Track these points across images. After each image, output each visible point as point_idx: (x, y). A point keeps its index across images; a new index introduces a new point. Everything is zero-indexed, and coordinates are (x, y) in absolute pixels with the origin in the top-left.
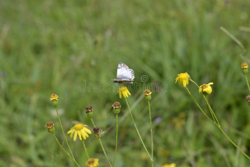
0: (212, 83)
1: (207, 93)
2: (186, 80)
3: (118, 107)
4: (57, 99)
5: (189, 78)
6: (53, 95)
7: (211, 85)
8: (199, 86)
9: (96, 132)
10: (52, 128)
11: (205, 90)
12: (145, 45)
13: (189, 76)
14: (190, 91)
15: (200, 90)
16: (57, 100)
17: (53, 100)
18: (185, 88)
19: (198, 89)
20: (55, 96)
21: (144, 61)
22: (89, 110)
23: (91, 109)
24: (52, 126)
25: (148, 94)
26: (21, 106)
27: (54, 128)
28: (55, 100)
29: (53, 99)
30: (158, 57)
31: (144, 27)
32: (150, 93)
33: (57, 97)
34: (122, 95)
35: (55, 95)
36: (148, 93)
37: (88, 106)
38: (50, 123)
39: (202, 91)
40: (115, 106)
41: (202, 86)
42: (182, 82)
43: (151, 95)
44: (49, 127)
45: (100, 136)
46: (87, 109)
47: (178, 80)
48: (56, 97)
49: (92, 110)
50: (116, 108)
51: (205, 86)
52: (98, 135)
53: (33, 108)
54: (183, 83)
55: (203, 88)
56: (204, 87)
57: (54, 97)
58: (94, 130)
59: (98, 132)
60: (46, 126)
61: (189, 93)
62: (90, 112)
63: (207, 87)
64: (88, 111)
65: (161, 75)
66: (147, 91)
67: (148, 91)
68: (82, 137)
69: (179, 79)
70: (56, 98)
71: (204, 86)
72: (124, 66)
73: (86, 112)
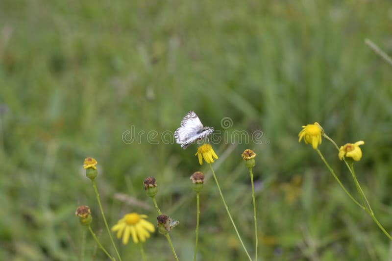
0: (361, 143)
1: (354, 159)
2: (318, 136)
3: (200, 181)
4: (95, 166)
5: (321, 132)
6: (89, 160)
7: (360, 146)
8: (340, 148)
9: (163, 222)
10: (87, 217)
11: (349, 154)
12: (234, 61)
13: (322, 128)
14: (323, 155)
15: (341, 154)
16: (95, 168)
17: (89, 168)
18: (315, 150)
19: (338, 152)
20: (93, 161)
21: (232, 85)
22: (151, 185)
23: (153, 183)
24: (87, 214)
25: (249, 158)
26: (31, 158)
27: (90, 217)
28: (91, 167)
29: (88, 166)
30: (254, 80)
31: (231, 28)
32: (254, 156)
33: (95, 162)
34: (203, 159)
35: (92, 159)
36: (250, 155)
37: (149, 178)
38: (83, 208)
39: (345, 156)
40: (196, 179)
41: (345, 146)
42: (311, 139)
43: (255, 158)
44: (81, 216)
45: (169, 229)
46: (146, 182)
47: (303, 137)
48: (93, 163)
49: (155, 185)
50: (197, 183)
51: (350, 147)
52: (166, 228)
53: (51, 162)
54: (312, 142)
55: (346, 150)
56: (348, 149)
57: (90, 164)
58: (158, 218)
59: (165, 223)
60: (76, 213)
61: (323, 158)
62: (151, 187)
63: (354, 149)
64: (148, 186)
65: (260, 109)
66: (248, 152)
67: (250, 152)
68: (138, 237)
69: (306, 135)
70: (93, 165)
71: (348, 147)
73: (146, 189)
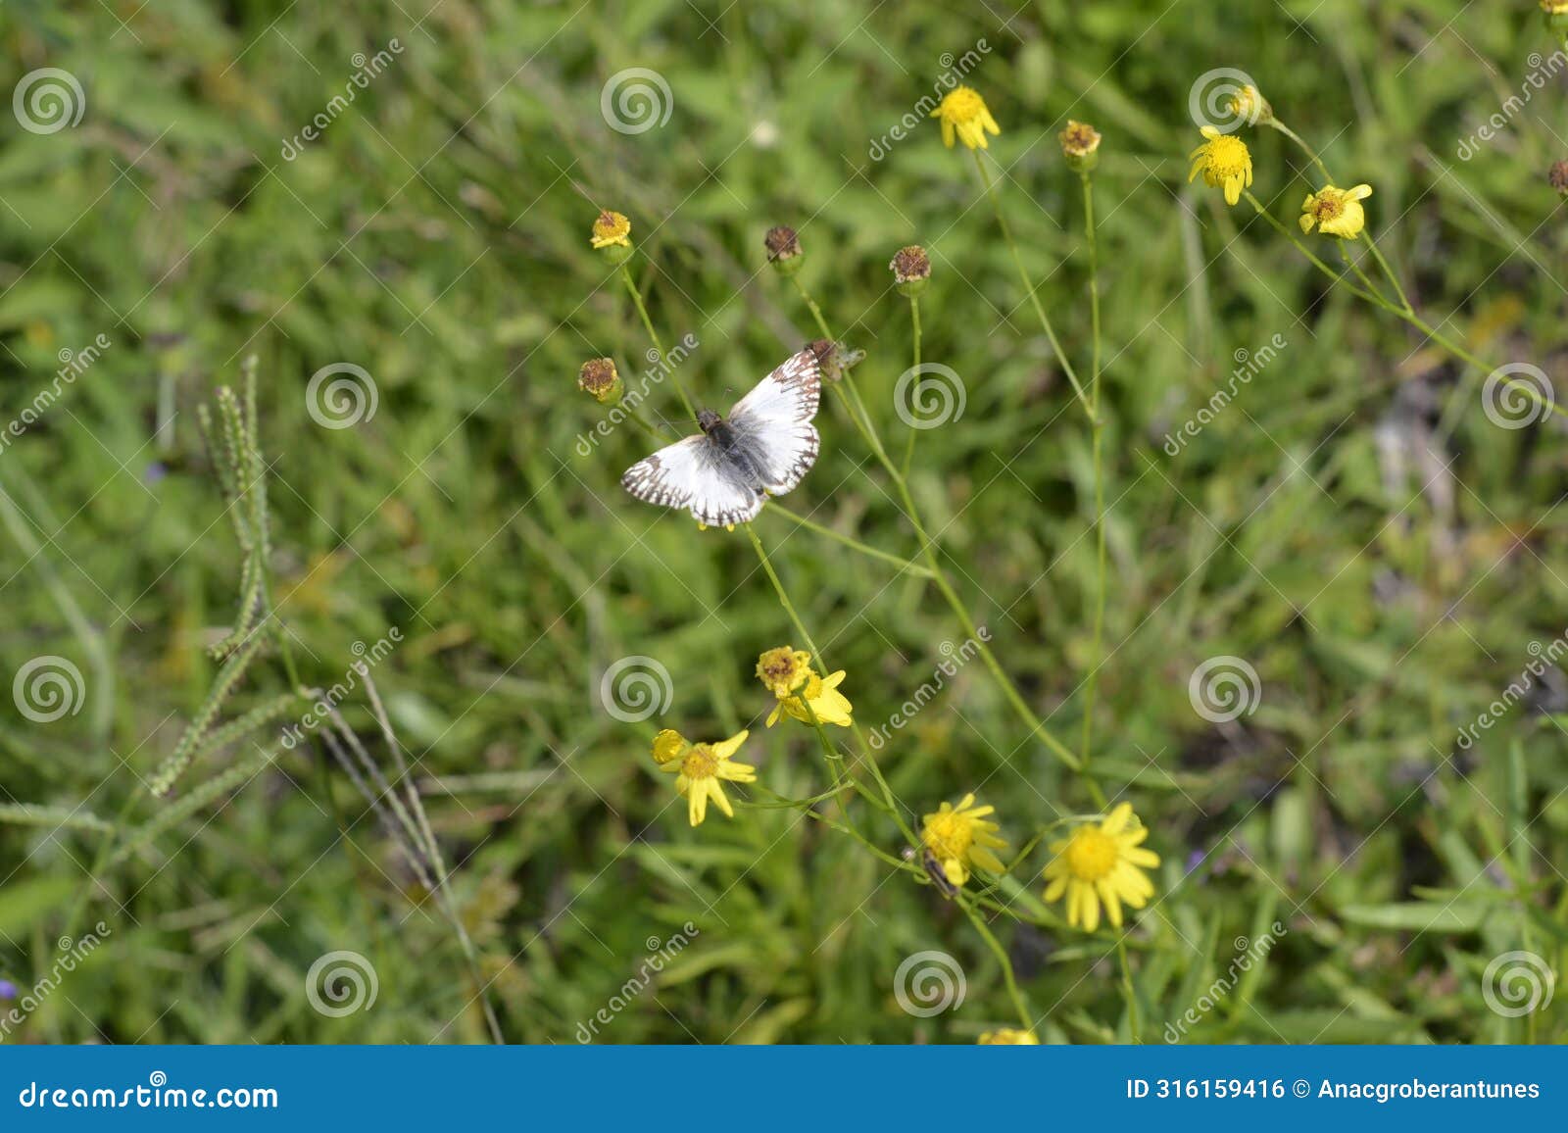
0: (1365, 190)
4: (625, 238)
6: (605, 223)
11: (1328, 227)
15: (1307, 222)
16: (625, 243)
20: (617, 229)
22: (783, 255)
25: (1081, 152)
28: (613, 244)
33: (623, 230)
34: (957, 138)
40: (904, 273)
46: (770, 246)
48: (618, 233)
51: (1330, 205)
55: (1317, 215)
56: (1324, 212)
57: (611, 235)
60: (581, 383)
63: (1343, 212)
64: (778, 256)
66: (1078, 136)
67: (1083, 135)
71: (1324, 204)
72: (808, 382)
